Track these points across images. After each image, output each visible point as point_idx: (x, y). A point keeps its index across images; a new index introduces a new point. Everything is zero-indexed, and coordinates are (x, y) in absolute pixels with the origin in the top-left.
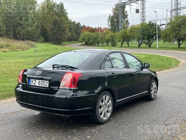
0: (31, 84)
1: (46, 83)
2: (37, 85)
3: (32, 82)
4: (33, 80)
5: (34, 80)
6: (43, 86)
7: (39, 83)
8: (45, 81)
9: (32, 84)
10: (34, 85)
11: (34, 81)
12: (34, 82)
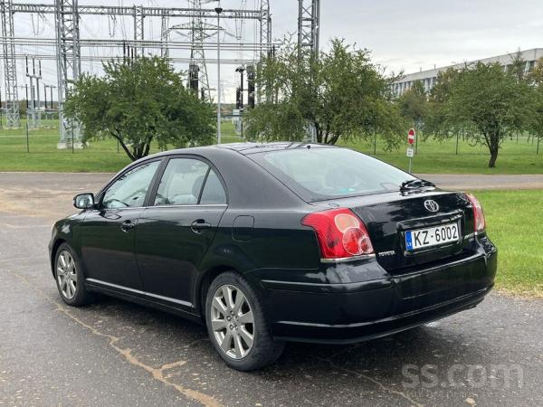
0: (414, 247)
1: (453, 231)
2: (433, 242)
3: (416, 238)
4: (417, 232)
5: (421, 231)
6: (447, 240)
7: (437, 235)
8: (451, 226)
9: (419, 246)
10: (423, 246)
11: (421, 234)
12: (422, 237)
